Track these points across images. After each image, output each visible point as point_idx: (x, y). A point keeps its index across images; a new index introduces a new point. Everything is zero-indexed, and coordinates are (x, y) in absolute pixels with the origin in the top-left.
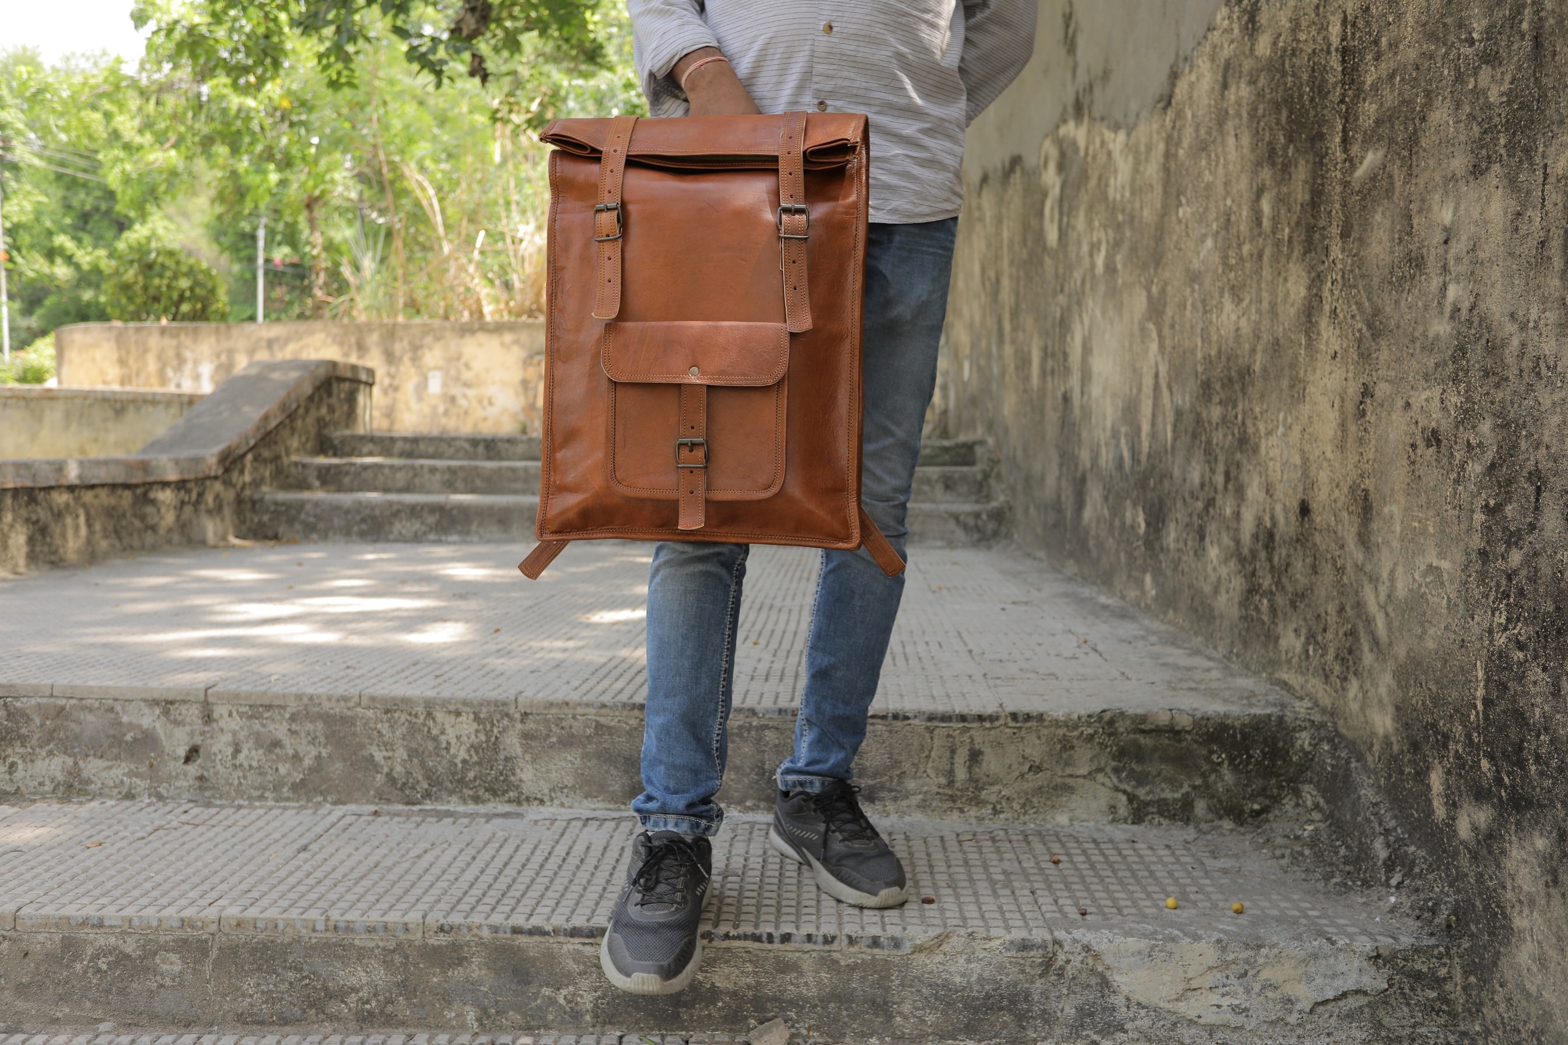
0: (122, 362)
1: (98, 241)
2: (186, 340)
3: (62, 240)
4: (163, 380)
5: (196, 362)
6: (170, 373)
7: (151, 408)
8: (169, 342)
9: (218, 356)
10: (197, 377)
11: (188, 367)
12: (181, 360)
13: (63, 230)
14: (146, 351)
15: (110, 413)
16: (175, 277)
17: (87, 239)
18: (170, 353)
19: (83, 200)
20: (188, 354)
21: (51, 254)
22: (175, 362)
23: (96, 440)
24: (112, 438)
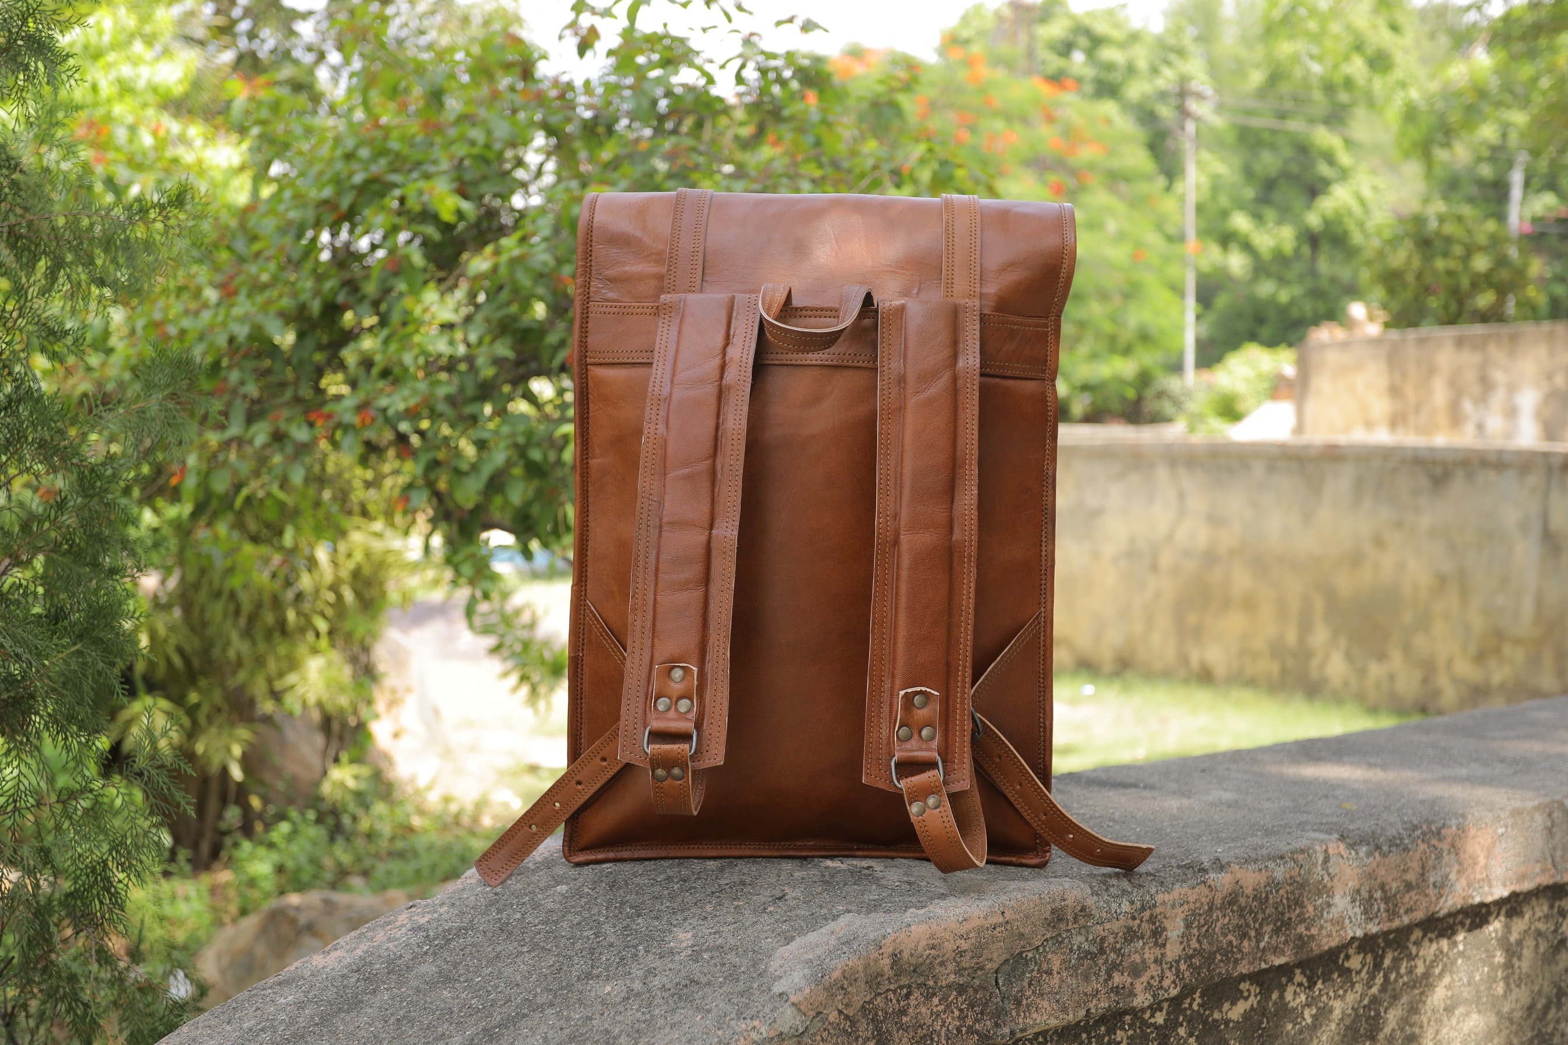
0: (1394, 391)
1: (1285, 214)
2: (1495, 353)
3: (1241, 222)
4: (1456, 418)
5: (1512, 389)
6: (1468, 406)
7: (1492, 475)
8: (1470, 358)
9: (1550, 377)
10: (1511, 412)
11: (1498, 398)
12: (1486, 384)
13: (1241, 206)
14: (1431, 371)
15: (1424, 482)
16: (1470, 251)
17: (1270, 214)
18: (1470, 376)
19: (1269, 162)
20: (1499, 376)
21: (1226, 239)
22: (1476, 389)
23: (1399, 525)
24: (1426, 521)
